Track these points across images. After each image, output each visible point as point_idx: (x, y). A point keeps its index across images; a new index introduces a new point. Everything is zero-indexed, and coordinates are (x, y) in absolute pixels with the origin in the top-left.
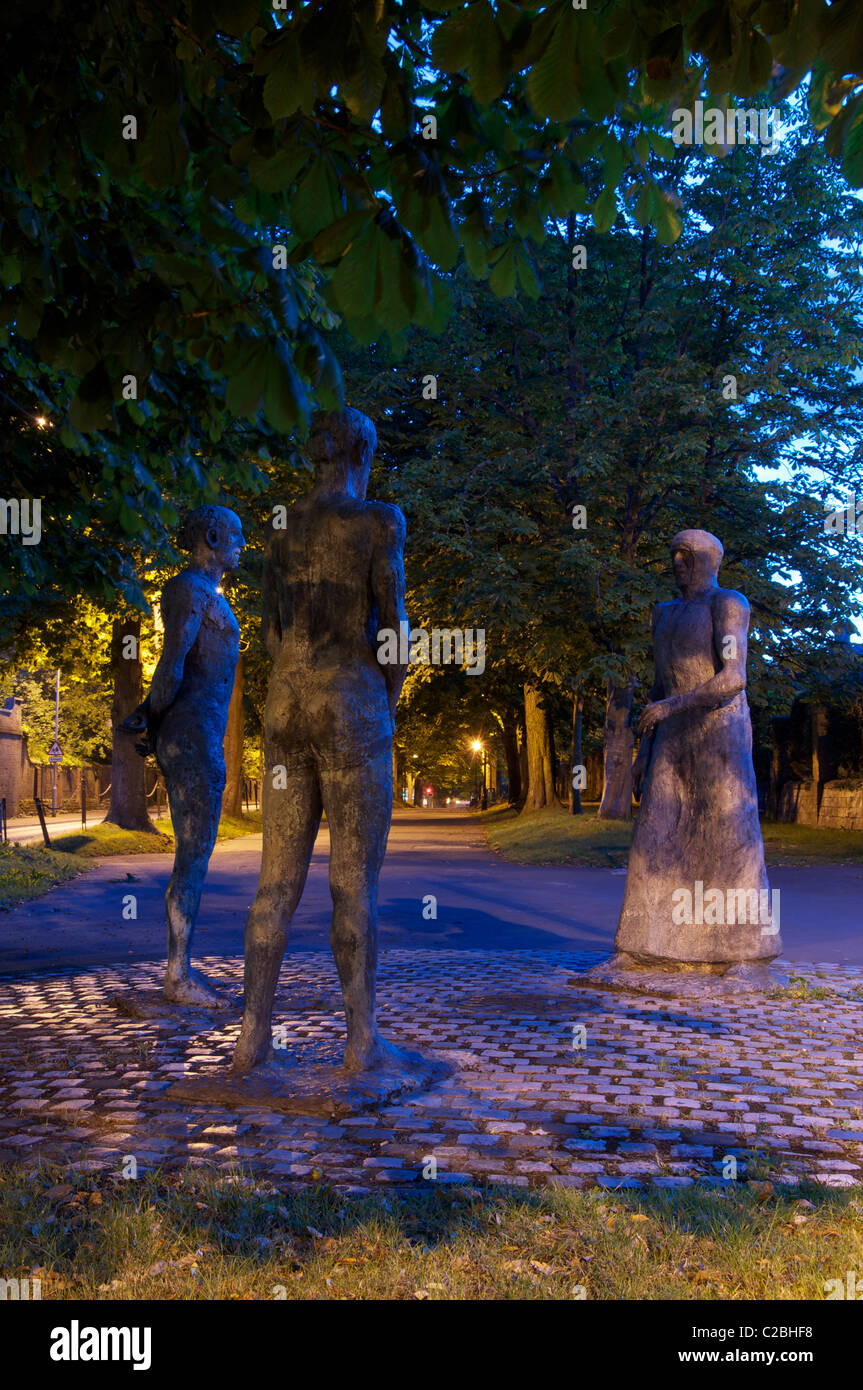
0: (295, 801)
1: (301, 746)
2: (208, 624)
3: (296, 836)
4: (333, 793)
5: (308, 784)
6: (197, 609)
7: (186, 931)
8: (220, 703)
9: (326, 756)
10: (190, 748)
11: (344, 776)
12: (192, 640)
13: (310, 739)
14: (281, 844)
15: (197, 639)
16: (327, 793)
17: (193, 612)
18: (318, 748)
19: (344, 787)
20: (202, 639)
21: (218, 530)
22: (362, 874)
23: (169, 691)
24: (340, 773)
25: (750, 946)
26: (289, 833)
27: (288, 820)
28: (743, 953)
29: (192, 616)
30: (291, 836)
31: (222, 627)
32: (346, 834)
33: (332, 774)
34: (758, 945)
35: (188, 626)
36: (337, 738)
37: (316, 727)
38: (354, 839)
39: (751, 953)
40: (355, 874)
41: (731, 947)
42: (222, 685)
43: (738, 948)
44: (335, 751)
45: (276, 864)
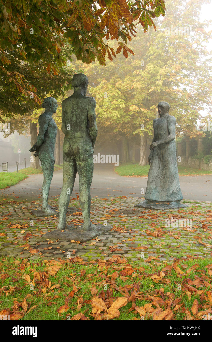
0: (70, 169)
1: (72, 156)
2: (50, 126)
3: (71, 177)
4: (80, 167)
5: (73, 165)
6: (47, 122)
7: (47, 197)
8: (53, 144)
9: (78, 158)
10: (46, 155)
11: (82, 163)
12: (46, 129)
13: (73, 154)
14: (67, 179)
15: (47, 129)
16: (78, 167)
17: (46, 123)
18: (76, 156)
19: (82, 165)
20: (48, 129)
21: (51, 103)
22: (86, 186)
23: (41, 141)
24: (81, 162)
25: (175, 198)
26: (69, 176)
27: (69, 173)
28: (174, 199)
29: (46, 124)
30: (70, 177)
31: (53, 126)
32: (83, 176)
33: (79, 162)
34: (177, 198)
35: (45, 126)
36: (80, 154)
37: (75, 151)
38: (85, 178)
39: (176, 199)
40: (85, 186)
41: (171, 198)
42: (53, 140)
43: (172, 198)
44: (80, 157)
45: (66, 184)
